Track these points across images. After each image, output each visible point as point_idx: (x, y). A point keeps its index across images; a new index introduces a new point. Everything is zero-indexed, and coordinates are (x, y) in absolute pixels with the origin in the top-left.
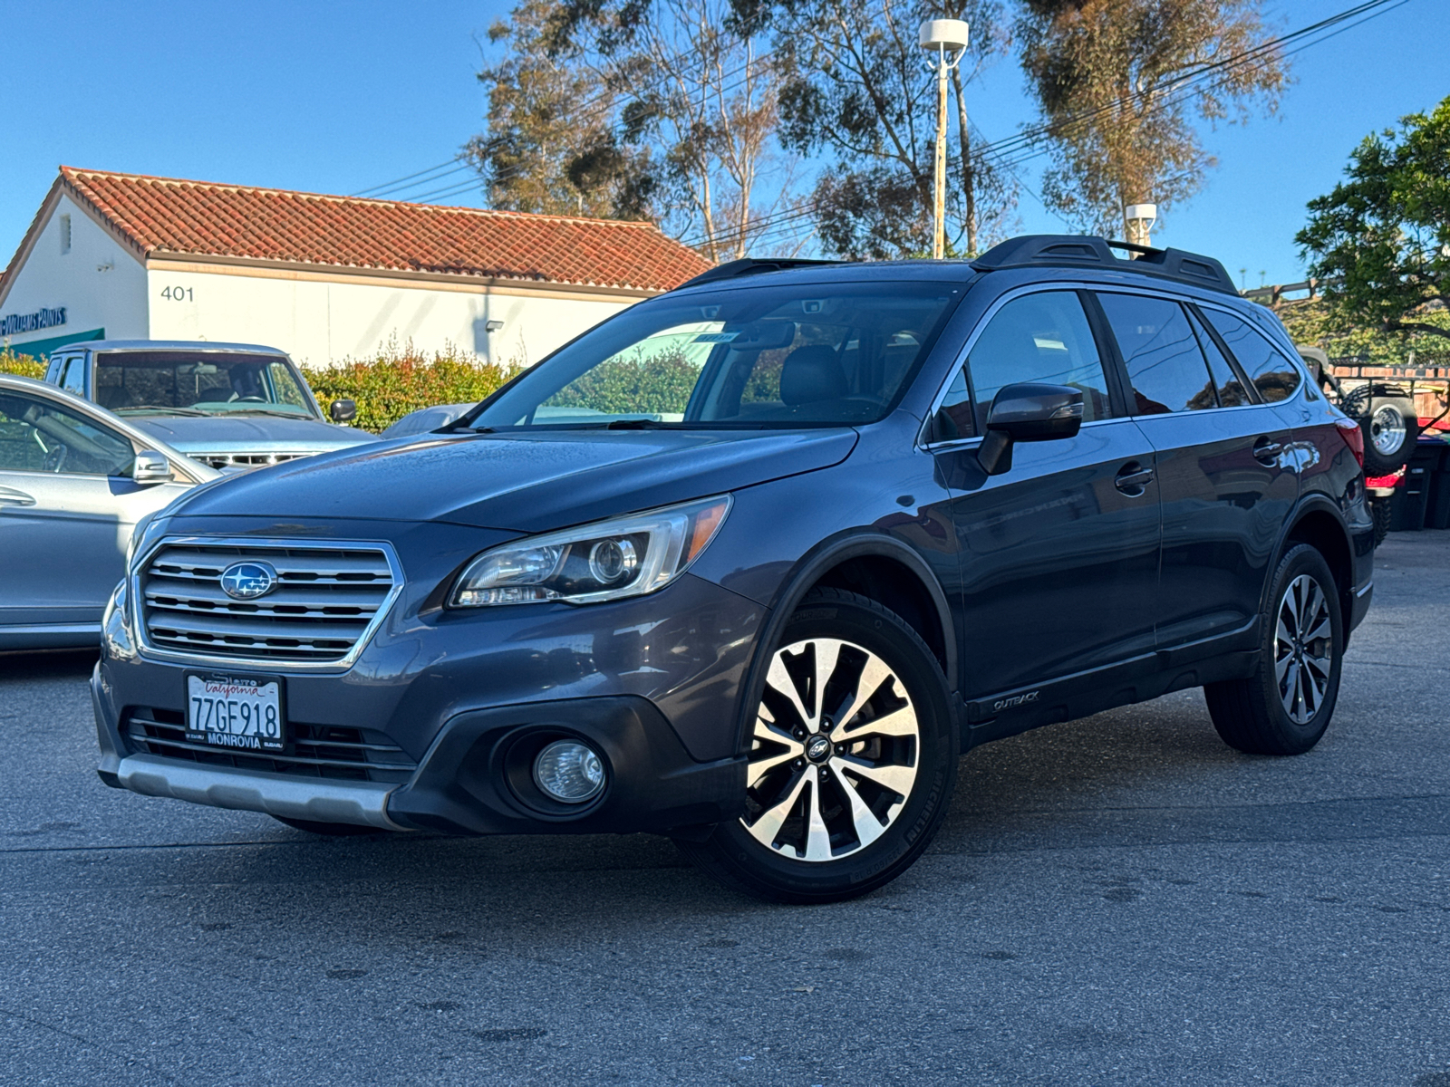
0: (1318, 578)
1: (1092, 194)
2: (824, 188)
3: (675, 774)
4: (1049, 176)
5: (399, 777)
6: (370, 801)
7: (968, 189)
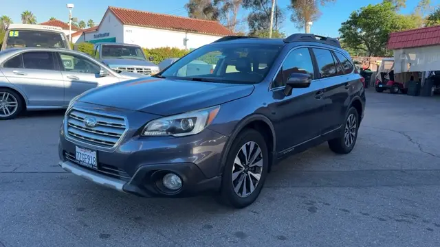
0: (355, 115)
1: (300, 19)
2: (250, 16)
3: (201, 182)
4: (292, 15)
5: (127, 180)
6: (119, 185)
7: (277, 17)
